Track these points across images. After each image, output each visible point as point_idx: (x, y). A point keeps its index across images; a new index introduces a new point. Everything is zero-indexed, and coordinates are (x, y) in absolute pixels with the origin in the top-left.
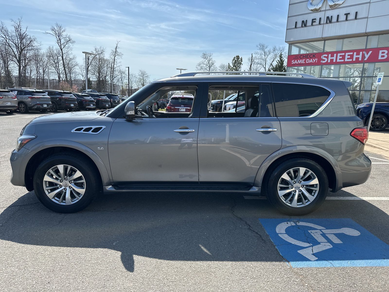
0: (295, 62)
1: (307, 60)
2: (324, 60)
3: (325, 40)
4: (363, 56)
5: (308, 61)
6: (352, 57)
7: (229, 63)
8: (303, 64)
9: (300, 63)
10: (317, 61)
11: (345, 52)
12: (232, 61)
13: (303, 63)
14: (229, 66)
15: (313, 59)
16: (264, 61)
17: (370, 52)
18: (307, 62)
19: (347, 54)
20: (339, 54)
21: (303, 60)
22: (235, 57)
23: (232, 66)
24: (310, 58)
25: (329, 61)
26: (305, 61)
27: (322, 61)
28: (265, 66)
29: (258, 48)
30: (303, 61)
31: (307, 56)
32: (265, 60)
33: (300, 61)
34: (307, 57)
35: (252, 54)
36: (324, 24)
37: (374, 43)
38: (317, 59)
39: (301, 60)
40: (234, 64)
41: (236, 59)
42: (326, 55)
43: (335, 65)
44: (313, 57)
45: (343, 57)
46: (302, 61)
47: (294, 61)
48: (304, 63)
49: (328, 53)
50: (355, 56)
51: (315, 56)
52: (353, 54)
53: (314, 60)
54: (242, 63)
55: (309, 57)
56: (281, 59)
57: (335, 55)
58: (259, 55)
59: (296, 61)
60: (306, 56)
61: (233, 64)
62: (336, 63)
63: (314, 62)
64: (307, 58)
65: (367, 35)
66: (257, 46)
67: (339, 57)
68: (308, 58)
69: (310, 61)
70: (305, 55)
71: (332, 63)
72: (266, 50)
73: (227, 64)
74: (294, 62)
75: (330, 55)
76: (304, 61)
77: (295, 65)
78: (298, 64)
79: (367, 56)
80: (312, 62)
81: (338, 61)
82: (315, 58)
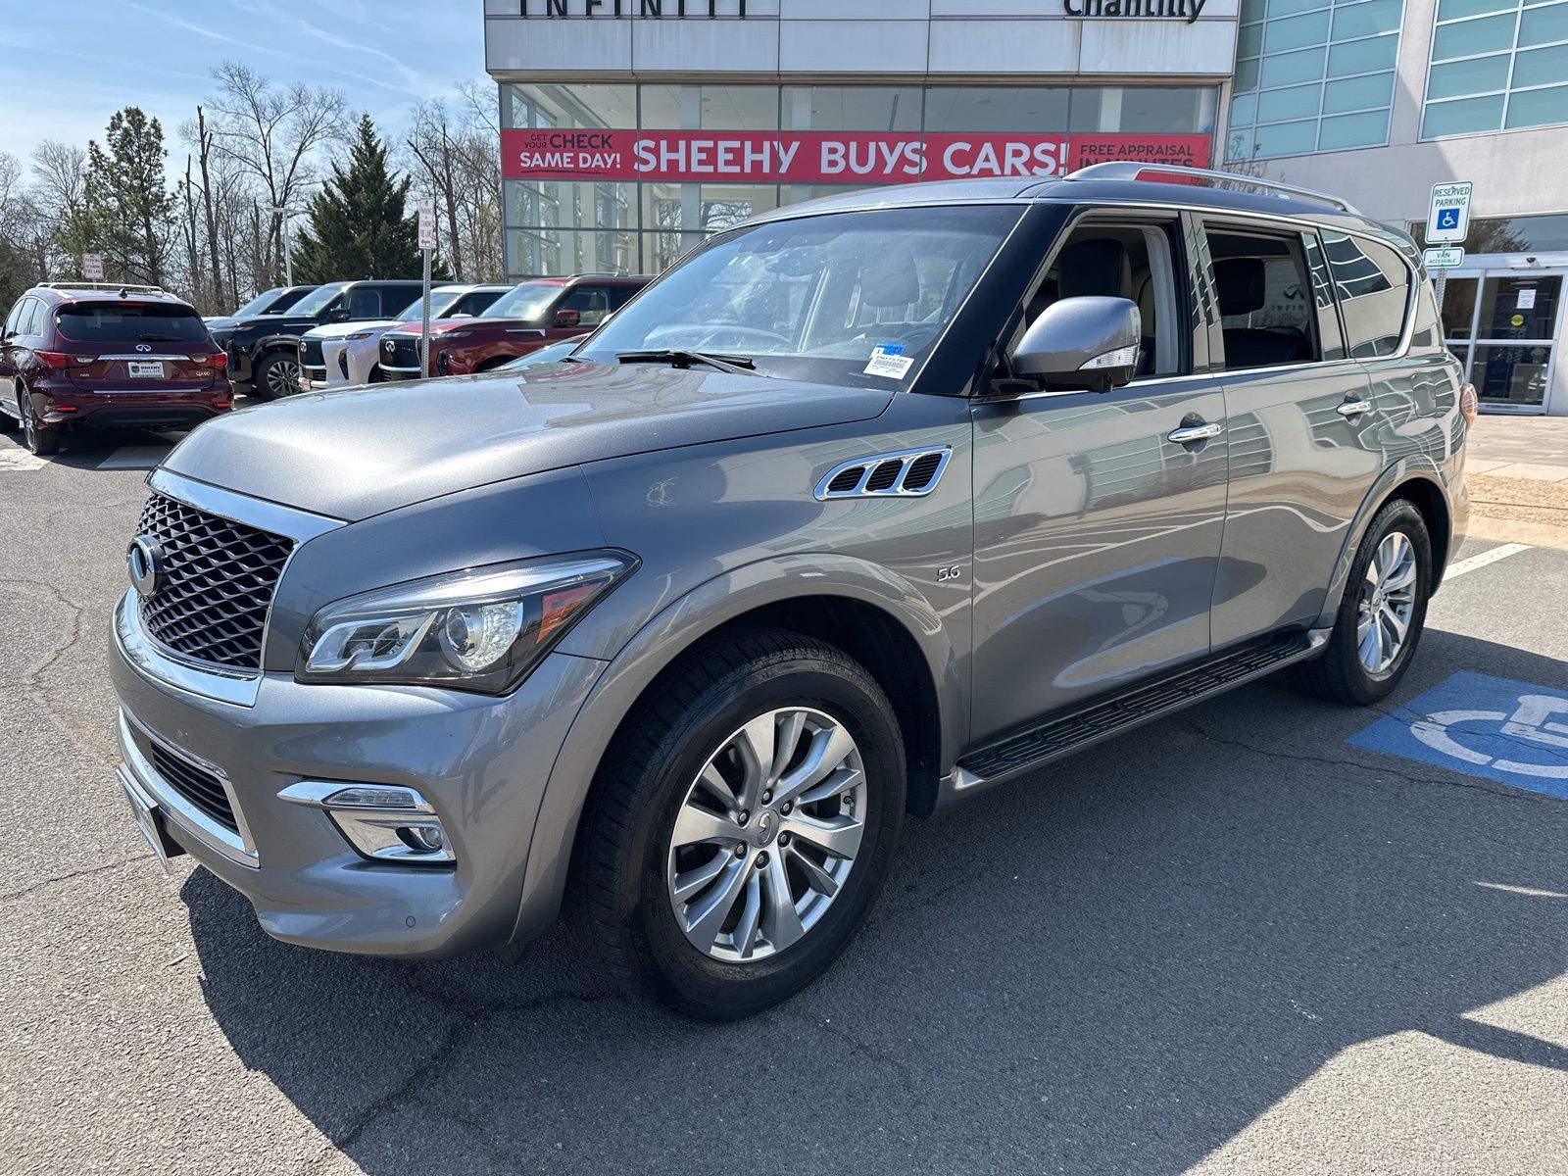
0: (534, 162)
1: (581, 155)
2: (646, 162)
3: (639, 80)
4: (775, 160)
5: (585, 160)
6: (738, 157)
7: (96, 143)
8: (567, 171)
9: (553, 165)
10: (618, 161)
11: (717, 136)
12: (108, 132)
13: (566, 165)
14: (97, 158)
15: (605, 155)
16: (260, 147)
17: (795, 145)
18: (581, 165)
19: (722, 145)
20: (695, 145)
21: (565, 155)
22: (119, 116)
23: (114, 159)
24: (593, 149)
25: (664, 168)
26: (574, 160)
27: (636, 164)
28: (265, 169)
29: (222, 83)
30: (565, 160)
31: (579, 141)
32: (265, 141)
33: (554, 160)
34: (581, 144)
35: (199, 109)
36: (632, 18)
37: (801, 113)
38: (618, 155)
39: (557, 155)
40: (122, 148)
41: (125, 124)
42: (651, 144)
43: (686, 185)
44: (603, 147)
45: (711, 157)
46: (561, 160)
47: (528, 155)
48: (572, 166)
49: (656, 135)
50: (749, 157)
51: (609, 145)
52: (743, 145)
53: (610, 157)
54: (163, 144)
55: (586, 143)
56: (367, 144)
57: (682, 144)
58: (229, 118)
59: (537, 155)
60: (575, 136)
61: (114, 146)
62: (689, 178)
63: (608, 166)
64: (579, 146)
65: (781, 81)
66: (216, 75)
67: (696, 156)
68: (586, 147)
69: (595, 163)
70: (573, 135)
71: (673, 174)
72: (258, 97)
73: (86, 147)
74: (529, 161)
75: (664, 144)
76: (569, 160)
77: (536, 173)
78: (544, 170)
79: (786, 159)
80: (603, 166)
81: (695, 168)
82: (611, 151)
